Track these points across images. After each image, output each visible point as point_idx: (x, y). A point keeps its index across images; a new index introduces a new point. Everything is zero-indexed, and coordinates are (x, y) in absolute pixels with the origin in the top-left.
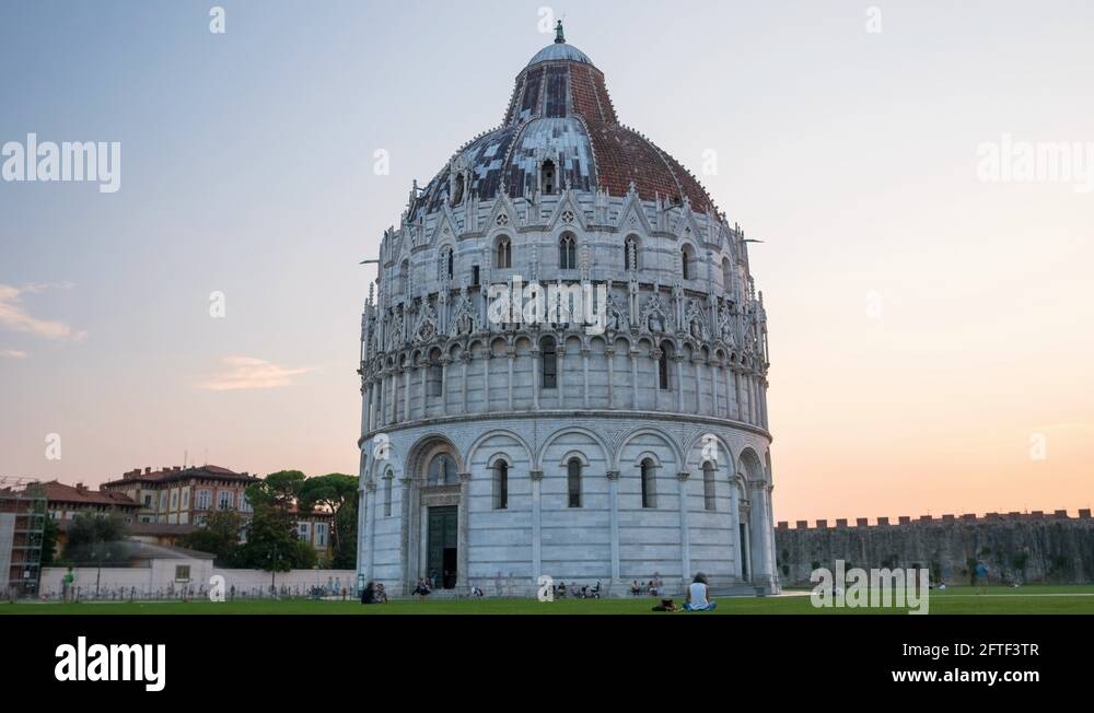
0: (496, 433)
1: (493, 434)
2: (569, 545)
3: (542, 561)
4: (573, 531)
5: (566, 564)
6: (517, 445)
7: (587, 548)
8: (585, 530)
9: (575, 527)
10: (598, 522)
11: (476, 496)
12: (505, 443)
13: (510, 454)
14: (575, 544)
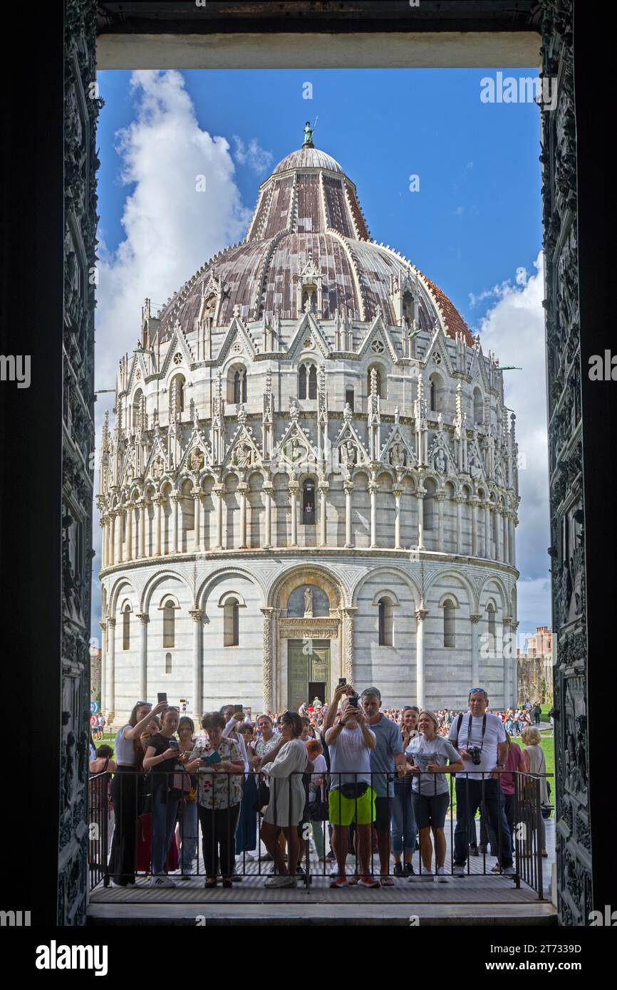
0: (386, 570)
1: (381, 571)
2: (445, 681)
3: (427, 697)
4: (448, 669)
5: (443, 700)
6: (402, 584)
7: (457, 684)
8: (456, 668)
9: (449, 665)
10: (464, 661)
11: (361, 632)
12: (391, 581)
13: (396, 592)
14: (449, 681)
